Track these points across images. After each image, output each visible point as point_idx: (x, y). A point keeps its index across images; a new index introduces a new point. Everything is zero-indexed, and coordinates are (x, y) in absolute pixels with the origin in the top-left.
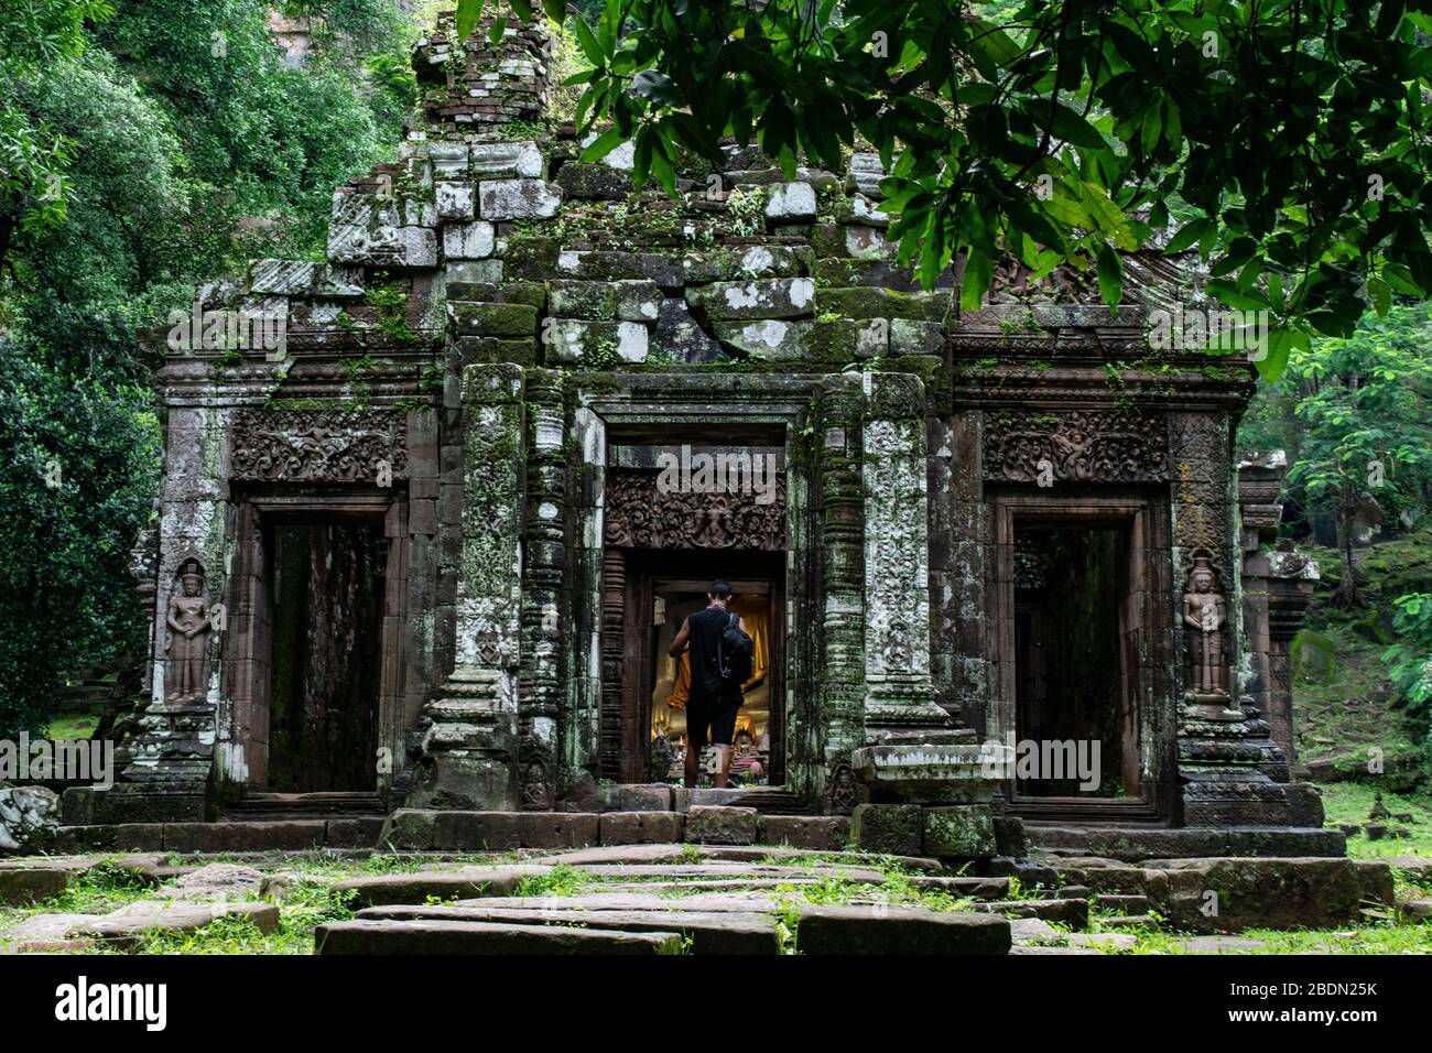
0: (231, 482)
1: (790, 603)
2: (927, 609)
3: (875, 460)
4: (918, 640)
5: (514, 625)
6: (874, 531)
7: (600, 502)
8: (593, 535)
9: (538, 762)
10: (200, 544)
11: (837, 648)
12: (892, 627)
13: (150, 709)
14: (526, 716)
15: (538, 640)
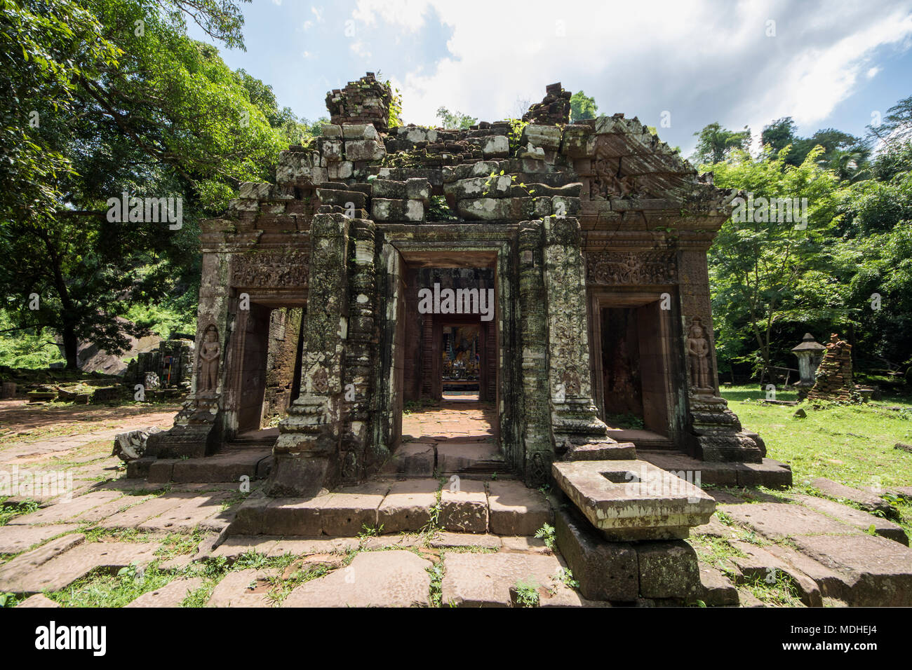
0: (232, 288)
1: (501, 350)
2: (588, 357)
3: (553, 267)
4: (583, 377)
5: (337, 368)
6: (554, 310)
7: (396, 294)
8: (392, 313)
9: (353, 451)
10: (216, 318)
11: (531, 379)
12: (567, 368)
13: (187, 397)
14: (346, 421)
15: (355, 375)
